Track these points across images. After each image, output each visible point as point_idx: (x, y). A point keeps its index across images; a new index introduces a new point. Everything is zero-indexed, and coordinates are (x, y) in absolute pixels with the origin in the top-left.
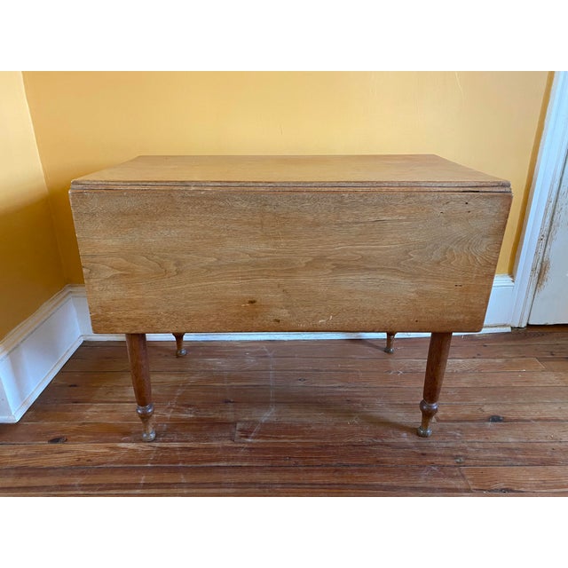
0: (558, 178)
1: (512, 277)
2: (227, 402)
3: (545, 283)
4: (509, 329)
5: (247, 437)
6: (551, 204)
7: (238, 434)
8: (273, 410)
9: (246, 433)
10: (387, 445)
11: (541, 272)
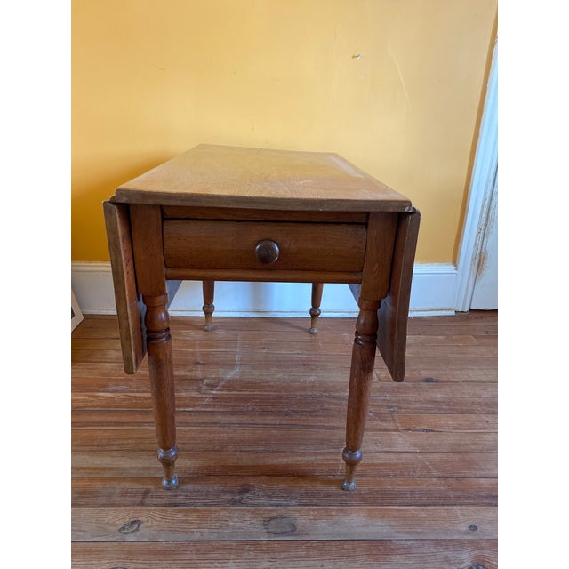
0: (492, 179)
1: (456, 266)
2: (197, 363)
3: (484, 272)
4: (453, 313)
5: (212, 390)
6: (487, 202)
7: (204, 387)
8: (237, 370)
9: (212, 387)
10: (334, 397)
11: (480, 261)
